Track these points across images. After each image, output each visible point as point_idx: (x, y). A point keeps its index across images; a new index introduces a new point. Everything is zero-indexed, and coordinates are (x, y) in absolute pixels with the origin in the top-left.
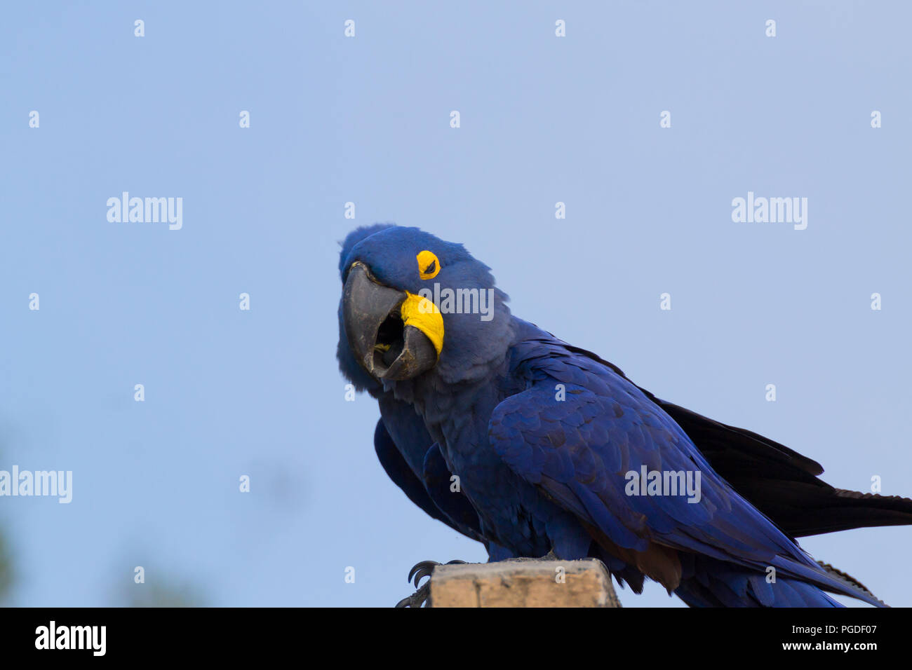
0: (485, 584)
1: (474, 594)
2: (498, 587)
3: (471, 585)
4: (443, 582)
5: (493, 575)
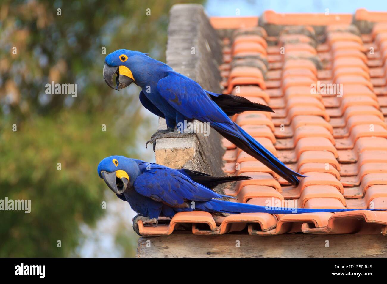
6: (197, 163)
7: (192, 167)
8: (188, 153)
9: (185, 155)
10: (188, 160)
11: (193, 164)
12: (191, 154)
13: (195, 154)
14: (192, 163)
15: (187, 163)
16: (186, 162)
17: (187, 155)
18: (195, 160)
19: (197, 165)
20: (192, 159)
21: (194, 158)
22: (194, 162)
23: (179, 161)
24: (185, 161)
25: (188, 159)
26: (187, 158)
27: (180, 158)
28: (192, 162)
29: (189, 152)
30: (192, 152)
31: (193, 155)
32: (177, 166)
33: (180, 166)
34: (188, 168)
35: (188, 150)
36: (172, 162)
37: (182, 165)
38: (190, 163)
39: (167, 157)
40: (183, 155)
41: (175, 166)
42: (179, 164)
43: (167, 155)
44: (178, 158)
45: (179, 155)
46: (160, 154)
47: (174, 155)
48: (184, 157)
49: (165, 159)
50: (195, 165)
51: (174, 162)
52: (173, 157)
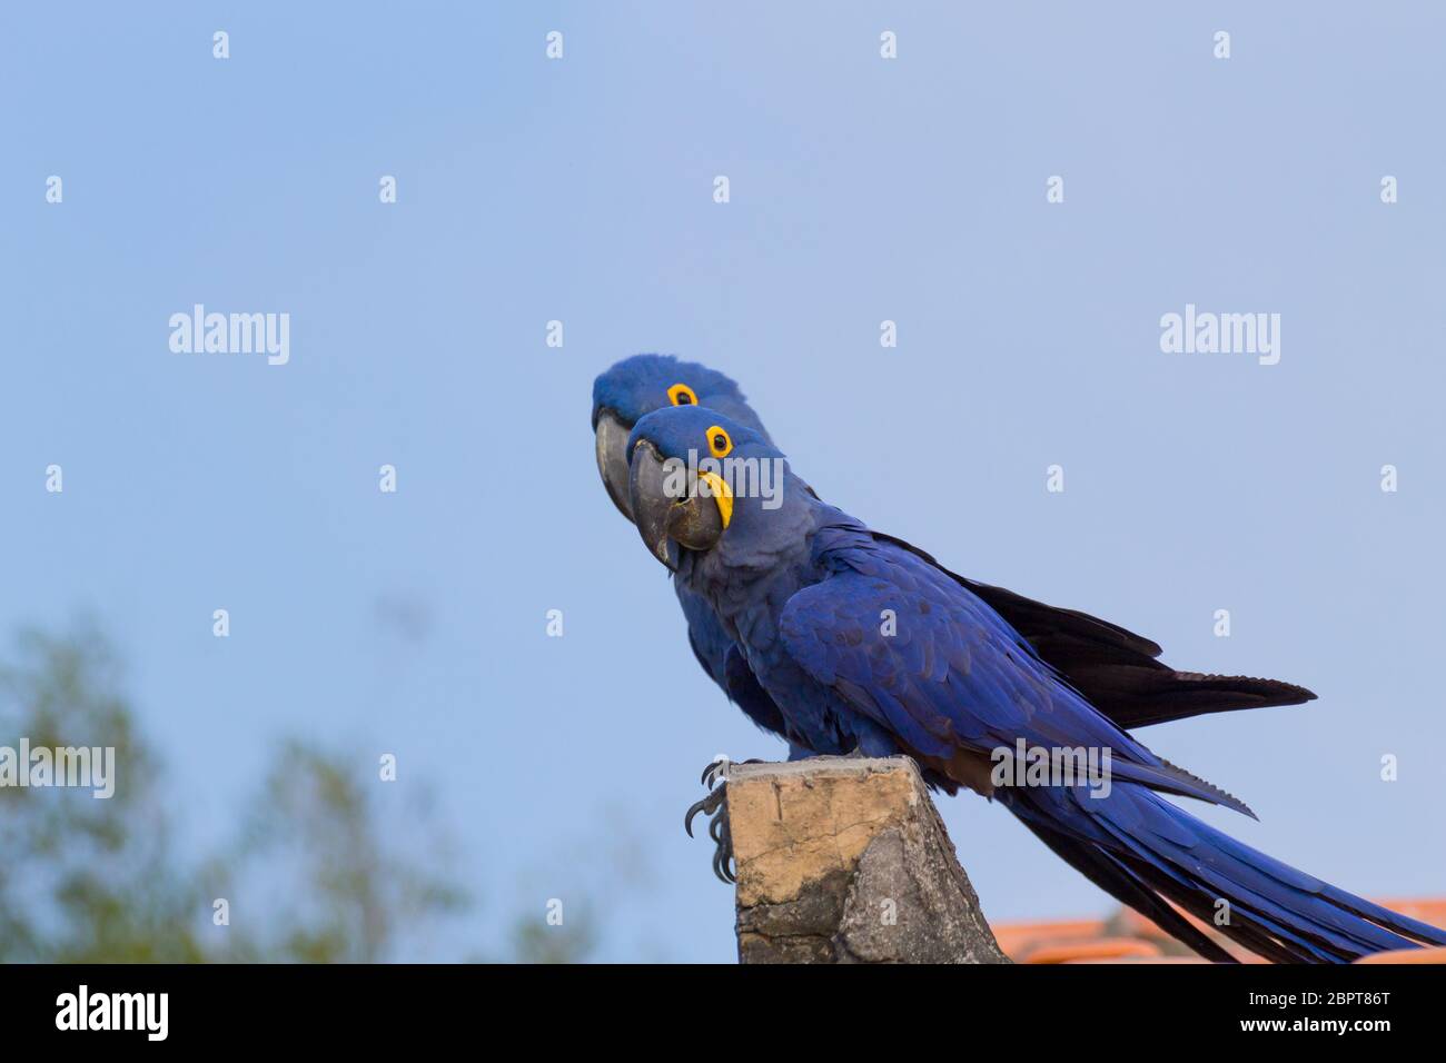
0: (785, 786)
1: (773, 796)
2: (800, 788)
3: (770, 787)
4: (740, 784)
5: (794, 774)
6: (926, 844)
7: (904, 859)
8: (883, 795)
9: (868, 802)
10: (883, 826)
11: (909, 842)
12: (896, 801)
13: (914, 799)
14: (902, 840)
15: (881, 839)
16: (873, 838)
17: (877, 805)
18: (915, 826)
19: (927, 853)
20: (900, 823)
21: (912, 819)
22: (910, 836)
23: (841, 831)
24: (870, 831)
25: (882, 820)
26: (881, 816)
27: (845, 820)
28: (905, 836)
29: (887, 788)
30: (902, 787)
31: (906, 803)
32: (832, 858)
33: (846, 857)
34: (884, 860)
35: (880, 780)
36: (808, 839)
37: (857, 852)
38: (891, 838)
39: (785, 813)
40: (861, 803)
41: (822, 858)
42: (840, 845)
43: (782, 805)
44: (835, 816)
45: (839, 804)
46: (751, 803)
47: (819, 804)
48: (862, 815)
49: (775, 824)
50: (916, 848)
51: (820, 838)
52: (814, 814)
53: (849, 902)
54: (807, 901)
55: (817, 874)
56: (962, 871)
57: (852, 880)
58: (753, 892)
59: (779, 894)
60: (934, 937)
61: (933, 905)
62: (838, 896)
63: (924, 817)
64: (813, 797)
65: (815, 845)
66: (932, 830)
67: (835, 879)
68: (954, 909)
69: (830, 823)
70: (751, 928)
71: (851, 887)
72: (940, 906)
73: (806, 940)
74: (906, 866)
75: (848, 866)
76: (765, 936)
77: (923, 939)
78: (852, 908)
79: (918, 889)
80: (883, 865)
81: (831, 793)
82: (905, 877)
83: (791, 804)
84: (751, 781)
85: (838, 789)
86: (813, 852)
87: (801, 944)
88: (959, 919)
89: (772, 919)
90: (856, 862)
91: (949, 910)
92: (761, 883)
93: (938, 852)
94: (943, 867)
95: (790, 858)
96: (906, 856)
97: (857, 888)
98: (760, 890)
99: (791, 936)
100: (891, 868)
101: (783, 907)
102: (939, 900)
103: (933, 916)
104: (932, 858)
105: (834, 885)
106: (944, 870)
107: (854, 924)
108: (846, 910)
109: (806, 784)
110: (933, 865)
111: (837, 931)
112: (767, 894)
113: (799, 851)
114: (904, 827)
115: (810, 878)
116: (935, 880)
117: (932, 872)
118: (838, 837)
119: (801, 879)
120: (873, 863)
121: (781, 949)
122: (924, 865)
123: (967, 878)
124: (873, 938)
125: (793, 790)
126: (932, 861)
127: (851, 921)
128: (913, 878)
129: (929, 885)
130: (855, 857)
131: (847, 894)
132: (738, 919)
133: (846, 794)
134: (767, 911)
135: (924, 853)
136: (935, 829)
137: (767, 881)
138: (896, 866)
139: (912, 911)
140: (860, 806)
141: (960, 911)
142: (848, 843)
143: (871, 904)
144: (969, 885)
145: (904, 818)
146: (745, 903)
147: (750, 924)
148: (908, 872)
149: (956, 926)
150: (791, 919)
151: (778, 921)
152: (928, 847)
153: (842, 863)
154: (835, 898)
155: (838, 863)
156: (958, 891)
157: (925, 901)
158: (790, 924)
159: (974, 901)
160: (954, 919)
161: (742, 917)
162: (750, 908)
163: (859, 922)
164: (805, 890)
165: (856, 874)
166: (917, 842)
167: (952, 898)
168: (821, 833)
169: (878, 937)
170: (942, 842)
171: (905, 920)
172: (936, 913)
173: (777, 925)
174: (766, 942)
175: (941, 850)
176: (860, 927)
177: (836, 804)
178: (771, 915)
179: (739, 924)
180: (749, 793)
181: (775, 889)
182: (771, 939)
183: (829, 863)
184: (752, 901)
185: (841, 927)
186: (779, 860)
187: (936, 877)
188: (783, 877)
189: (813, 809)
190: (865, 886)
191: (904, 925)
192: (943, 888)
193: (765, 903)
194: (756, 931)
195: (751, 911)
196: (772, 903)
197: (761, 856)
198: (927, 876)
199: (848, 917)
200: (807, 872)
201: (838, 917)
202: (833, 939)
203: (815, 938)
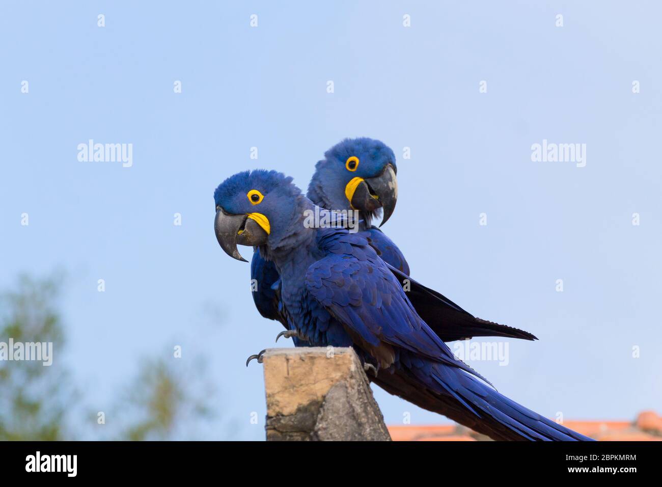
0: (291, 359)
1: (285, 364)
2: (298, 361)
3: (284, 359)
4: (269, 357)
5: (296, 354)
7: (347, 397)
8: (338, 365)
9: (331, 369)
10: (337, 380)
11: (350, 389)
12: (344, 368)
13: (353, 368)
14: (346, 387)
15: (336, 386)
16: (332, 386)
17: (335, 370)
18: (353, 381)
19: (359, 394)
20: (345, 379)
21: (352, 377)
22: (350, 385)
23: (317, 382)
24: (331, 383)
25: (337, 378)
26: (337, 375)
27: (320, 377)
28: (348, 385)
29: (340, 362)
30: (347, 362)
31: (349, 369)
32: (312, 394)
33: (319, 394)
34: (337, 397)
35: (337, 358)
36: (301, 385)
37: (324, 392)
38: (342, 386)
39: (291, 373)
40: (327, 369)
41: (308, 394)
42: (317, 389)
43: (290, 369)
44: (315, 374)
45: (317, 369)
46: (274, 367)
47: (307, 369)
48: (328, 375)
49: (286, 378)
50: (353, 392)
51: (307, 385)
52: (305, 374)
53: (320, 416)
54: (300, 415)
55: (305, 402)
56: (375, 403)
57: (322, 406)
58: (274, 410)
59: (286, 412)
60: (360, 434)
61: (361, 419)
62: (315, 413)
63: (358, 377)
64: (304, 365)
65: (304, 388)
66: (361, 383)
67: (313, 405)
68: (370, 421)
69: (312, 378)
70: (272, 427)
71: (321, 410)
72: (364, 420)
73: (298, 434)
74: (349, 399)
75: (320, 399)
76: (279, 431)
77: (355, 436)
78: (322, 419)
79: (353, 411)
80: (337, 399)
81: (313, 364)
82: (347, 405)
83: (293, 368)
84: (275, 357)
85: (317, 361)
86: (303, 392)
87: (296, 436)
88: (373, 426)
89: (282, 424)
90: (324, 397)
91: (368, 422)
92: (278, 406)
93: (364, 394)
94: (366, 401)
95: (292, 394)
96: (348, 395)
97: (324, 410)
98: (277, 409)
99: (291, 432)
100: (341, 401)
101: (288, 418)
102: (363, 417)
103: (360, 425)
104: (360, 396)
105: (313, 408)
106: (366, 403)
107: (322, 427)
108: (318, 420)
109: (302, 359)
110: (361, 400)
111: (313, 430)
112: (281, 411)
113: (297, 391)
114: (348, 381)
115: (301, 404)
116: (361, 407)
117: (360, 404)
118: (316, 385)
119: (297, 404)
120: (332, 398)
121: (286, 438)
122: (357, 400)
123: (378, 407)
124: (331, 434)
125: (295, 361)
126: (360, 398)
127: (321, 425)
128: (351, 406)
129: (359, 409)
130: (324, 395)
131: (319, 412)
132: (267, 423)
133: (320, 365)
134: (280, 419)
135: (357, 394)
136: (363, 383)
137: (281, 405)
138: (343, 400)
139: (350, 422)
140: (327, 370)
141: (373, 423)
142: (320, 388)
143: (330, 417)
144: (379, 410)
145: (348, 377)
146: (270, 415)
147: (272, 425)
148: (349, 402)
149: (371, 430)
150: (291, 423)
151: (285, 425)
152: (359, 391)
153: (317, 397)
154: (313, 415)
155: (315, 398)
156: (373, 413)
157: (357, 417)
158: (291, 426)
159: (381, 418)
160: (370, 426)
161: (268, 422)
162: (272, 417)
163: (325, 426)
164: (299, 410)
165: (324, 403)
166: (353, 388)
167: (370, 416)
168: (307, 383)
169: (333, 434)
170: (366, 389)
171: (346, 426)
172: (362, 423)
173: (284, 426)
174: (279, 434)
175: (365, 393)
176: (325, 429)
177: (315, 369)
178: (282, 421)
179: (267, 425)
180: (273, 362)
181: (285, 409)
182: (282, 433)
183: (311, 397)
184: (273, 414)
185: (316, 428)
186: (287, 395)
187: (363, 405)
188: (289, 403)
189: (304, 371)
190: (328, 409)
191: (346, 429)
192: (365, 411)
193: (279, 415)
194: (275, 429)
195: (272, 419)
196: (283, 415)
197: (278, 392)
198: (358, 405)
199: (319, 423)
200: (300, 401)
201: (314, 423)
202: (312, 434)
203: (303, 433)
